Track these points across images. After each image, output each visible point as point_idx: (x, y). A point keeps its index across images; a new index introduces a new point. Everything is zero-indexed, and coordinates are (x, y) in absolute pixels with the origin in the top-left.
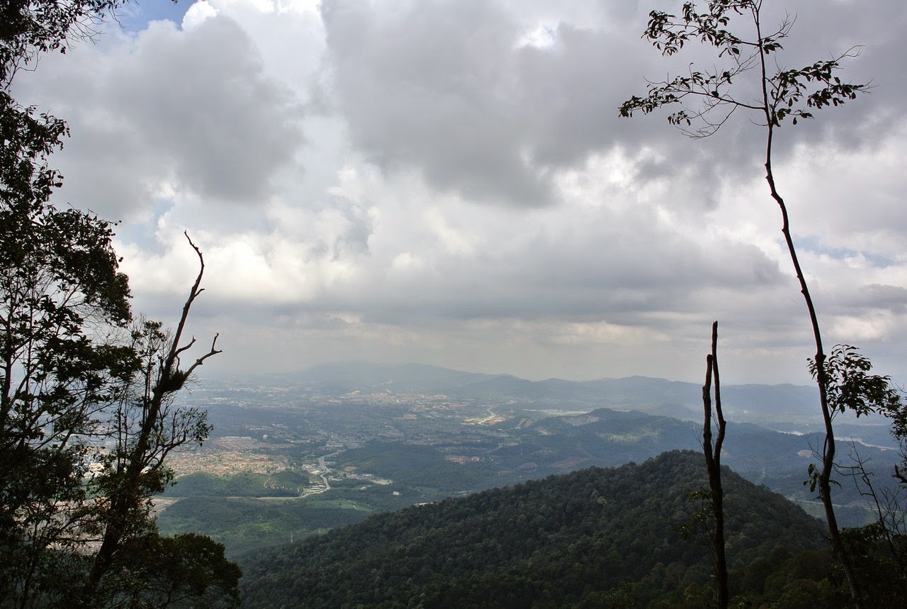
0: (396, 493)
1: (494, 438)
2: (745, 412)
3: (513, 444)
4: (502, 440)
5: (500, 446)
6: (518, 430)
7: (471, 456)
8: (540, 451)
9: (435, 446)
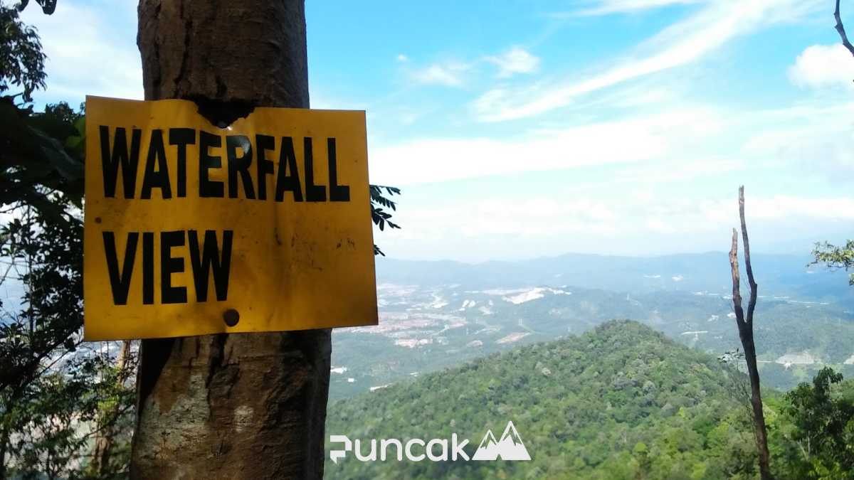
0: (351, 380)
1: (440, 321)
2: (676, 279)
3: (459, 325)
4: (448, 322)
5: (447, 327)
6: (462, 312)
7: (419, 340)
8: (484, 330)
9: (385, 332)
